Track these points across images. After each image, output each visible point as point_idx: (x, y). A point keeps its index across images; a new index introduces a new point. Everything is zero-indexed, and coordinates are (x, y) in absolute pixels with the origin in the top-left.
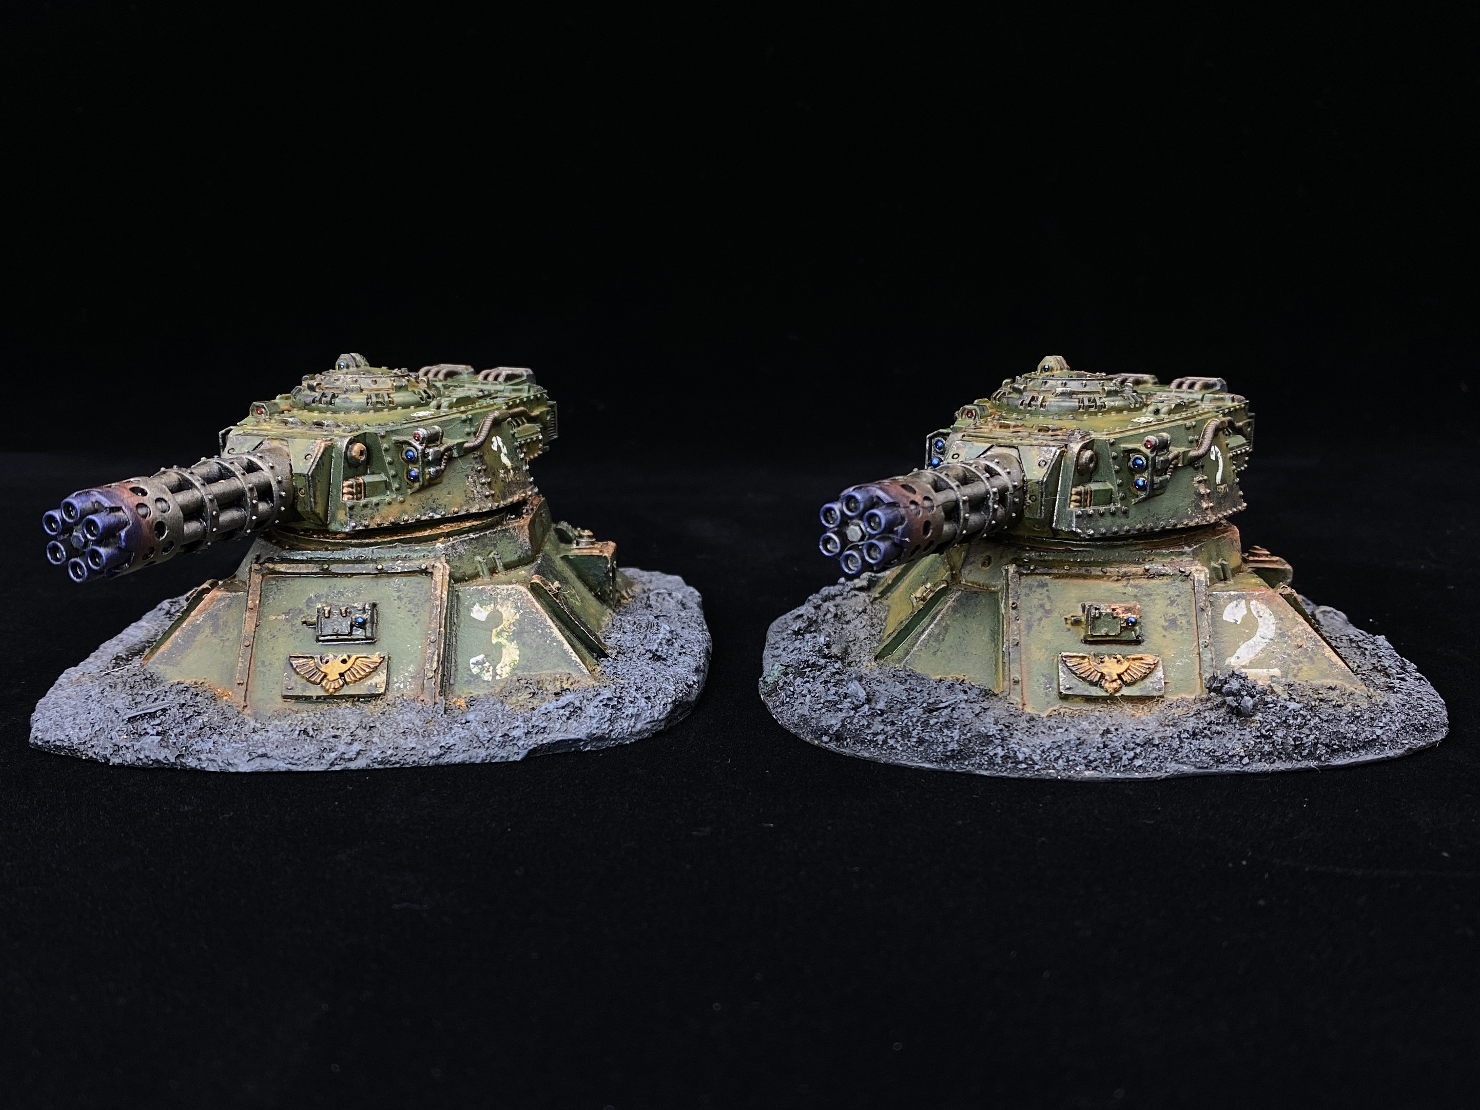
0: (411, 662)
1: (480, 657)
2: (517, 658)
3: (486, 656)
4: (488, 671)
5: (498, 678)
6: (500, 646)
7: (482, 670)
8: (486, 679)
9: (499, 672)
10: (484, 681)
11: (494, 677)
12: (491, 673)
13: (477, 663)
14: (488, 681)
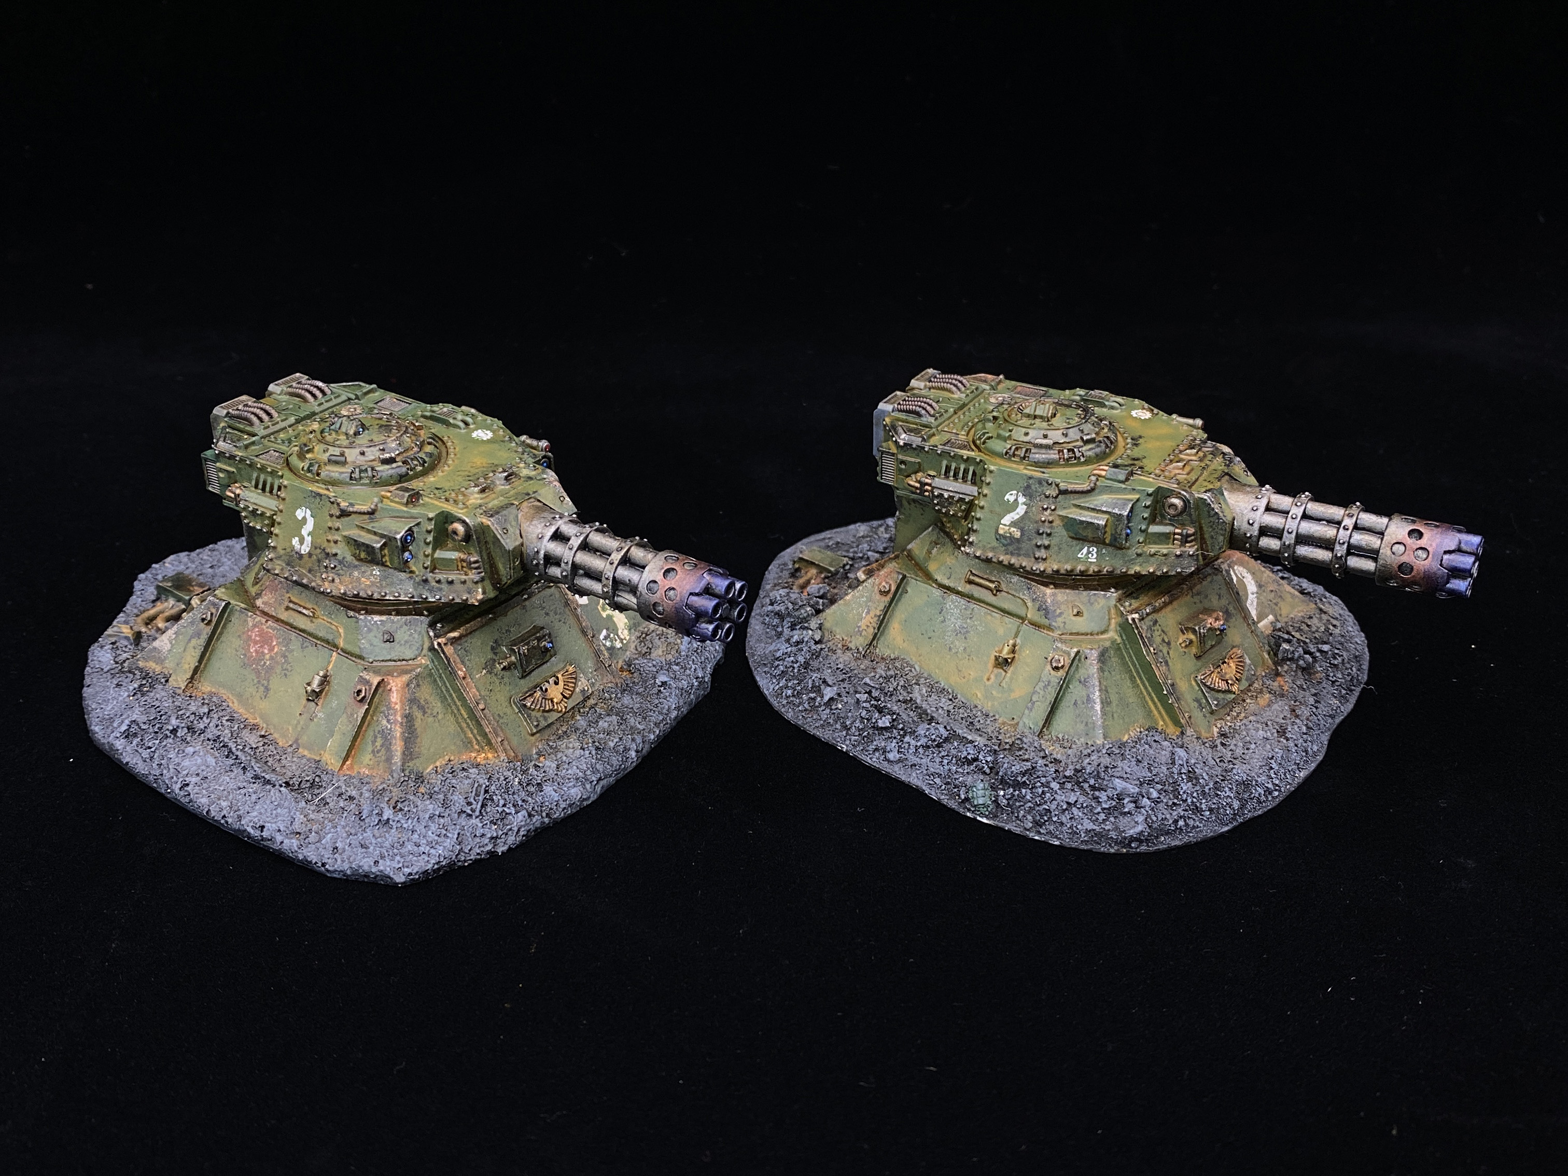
0: (587, 659)
1: (604, 632)
2: (626, 621)
3: (607, 629)
4: (616, 640)
5: (625, 642)
6: (610, 617)
7: (611, 641)
8: (619, 647)
9: (622, 637)
10: (619, 649)
11: (622, 643)
12: (618, 640)
13: (606, 638)
14: (621, 648)
